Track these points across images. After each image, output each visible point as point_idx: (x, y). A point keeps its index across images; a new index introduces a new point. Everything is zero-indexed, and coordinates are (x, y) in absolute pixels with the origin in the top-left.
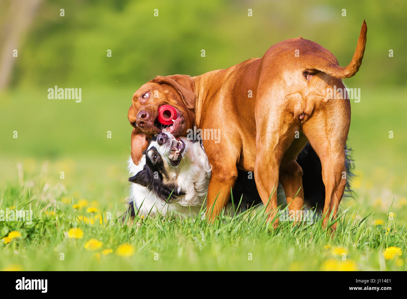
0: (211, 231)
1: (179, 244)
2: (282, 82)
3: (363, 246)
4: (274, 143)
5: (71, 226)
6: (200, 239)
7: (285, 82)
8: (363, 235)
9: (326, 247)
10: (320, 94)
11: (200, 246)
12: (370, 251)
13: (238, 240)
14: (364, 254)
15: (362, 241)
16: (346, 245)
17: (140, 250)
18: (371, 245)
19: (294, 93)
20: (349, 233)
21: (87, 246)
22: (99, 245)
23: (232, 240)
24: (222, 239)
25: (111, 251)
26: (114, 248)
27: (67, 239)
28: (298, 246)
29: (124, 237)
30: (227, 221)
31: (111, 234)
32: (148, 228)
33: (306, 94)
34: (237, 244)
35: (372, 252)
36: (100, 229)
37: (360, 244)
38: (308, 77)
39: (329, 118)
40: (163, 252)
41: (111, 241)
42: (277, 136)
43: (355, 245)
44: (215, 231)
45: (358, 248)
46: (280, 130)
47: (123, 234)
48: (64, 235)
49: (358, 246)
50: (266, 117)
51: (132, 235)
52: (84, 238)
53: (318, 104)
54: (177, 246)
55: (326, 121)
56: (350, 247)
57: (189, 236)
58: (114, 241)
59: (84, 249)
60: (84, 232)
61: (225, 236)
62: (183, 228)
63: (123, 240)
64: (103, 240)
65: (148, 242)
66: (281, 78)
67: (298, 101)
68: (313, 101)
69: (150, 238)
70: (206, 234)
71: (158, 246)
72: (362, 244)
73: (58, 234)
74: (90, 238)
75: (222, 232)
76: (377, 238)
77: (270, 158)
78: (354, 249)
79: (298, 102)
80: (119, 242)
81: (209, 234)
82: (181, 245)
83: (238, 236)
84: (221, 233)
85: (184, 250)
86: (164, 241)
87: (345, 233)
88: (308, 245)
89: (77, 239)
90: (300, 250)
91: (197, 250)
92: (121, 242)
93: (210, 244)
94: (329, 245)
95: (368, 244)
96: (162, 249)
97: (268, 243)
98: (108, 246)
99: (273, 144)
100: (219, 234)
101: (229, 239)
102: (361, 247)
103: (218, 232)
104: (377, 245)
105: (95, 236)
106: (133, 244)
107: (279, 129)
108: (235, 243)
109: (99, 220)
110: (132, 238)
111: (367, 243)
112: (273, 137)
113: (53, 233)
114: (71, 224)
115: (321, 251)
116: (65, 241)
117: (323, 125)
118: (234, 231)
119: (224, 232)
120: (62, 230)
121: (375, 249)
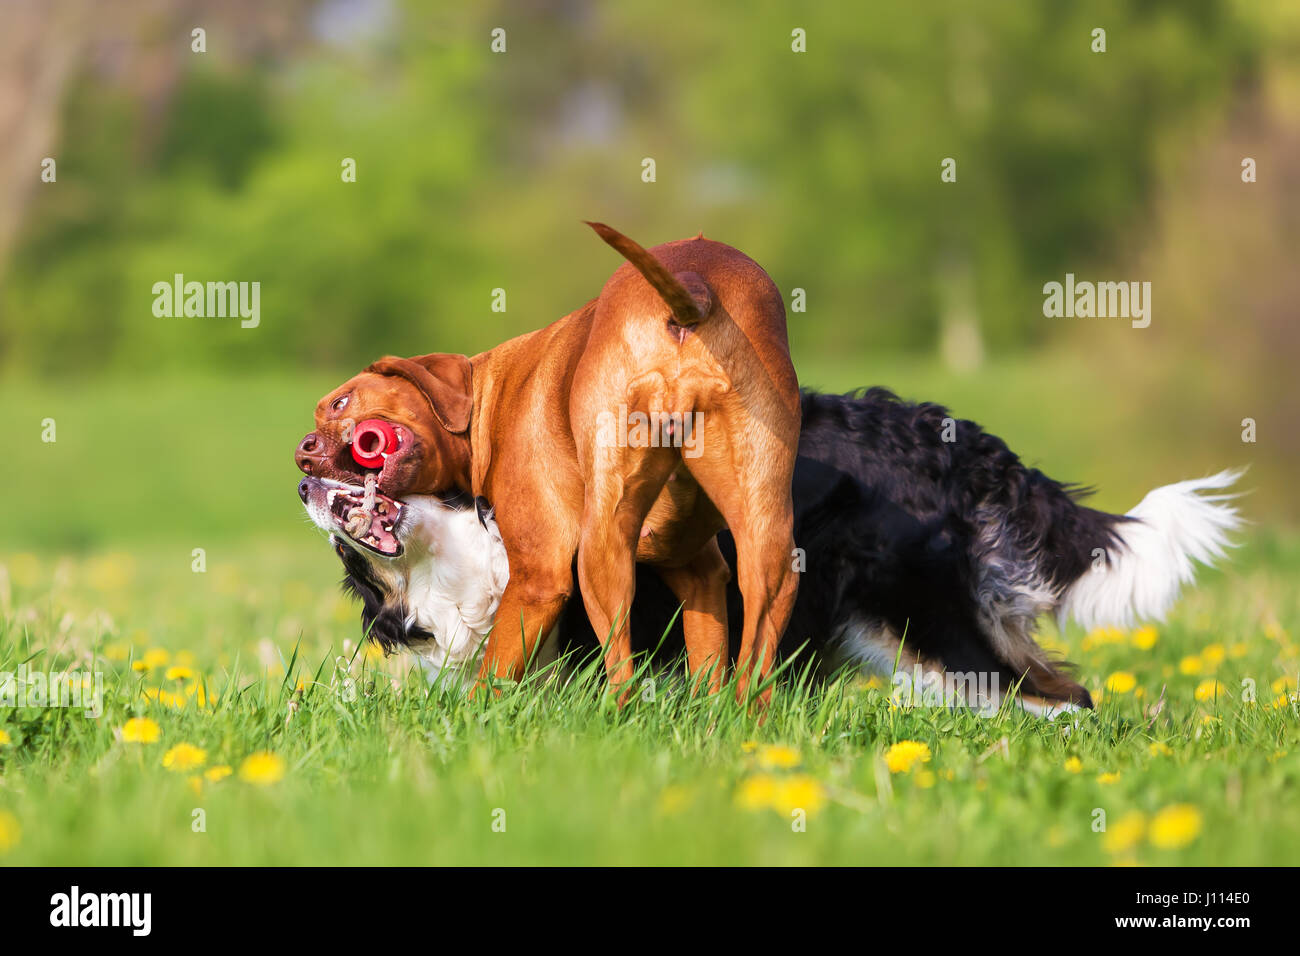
0: (468, 717)
1: (390, 750)
2: (621, 349)
3: (835, 741)
4: (613, 496)
5: (131, 715)
6: (443, 735)
7: (627, 348)
8: (834, 714)
9: (746, 747)
10: (711, 374)
11: (443, 754)
12: (853, 752)
13: (533, 736)
14: (839, 761)
15: (834, 730)
16: (794, 741)
17: (297, 766)
18: (855, 738)
19: (648, 373)
20: (802, 711)
21: (169, 760)
22: (198, 756)
23: (519, 735)
24: (495, 734)
25: (227, 771)
26: (235, 763)
27: (122, 746)
28: (679, 747)
29: (259, 736)
30: (505, 690)
31: (228, 729)
32: (315, 713)
33: (675, 372)
34: (531, 747)
35: (859, 754)
36: (200, 719)
37: (827, 737)
38: (682, 334)
39: (734, 433)
40: (355, 769)
41: (227, 746)
42: (619, 480)
43: (815, 741)
44: (476, 715)
45: (825, 746)
46: (624, 466)
47: (255, 730)
48: (112, 737)
49: (823, 741)
50: (591, 435)
51: (278, 732)
52: (162, 742)
53: (705, 396)
54: (387, 755)
55: (729, 438)
56: (805, 745)
57: (416, 729)
58: (233, 747)
59: (162, 768)
60: (161, 726)
61: (502, 728)
62: (399, 711)
63: (255, 745)
64: (206, 746)
65: (316, 746)
66: (619, 339)
67: (655, 390)
68: (692, 389)
69: (320, 737)
70: (457, 723)
71: (341, 756)
72: (834, 736)
73: (99, 734)
74: (176, 741)
75: (494, 718)
76: (869, 721)
77: (609, 535)
78: (814, 749)
79: (656, 395)
80: (246, 750)
81: (463, 725)
82: (396, 753)
83: (533, 727)
84: (491, 722)
85: (404, 764)
86: (353, 744)
87: (791, 711)
88: (703, 745)
89: (144, 745)
90: (685, 755)
91: (434, 761)
92: (251, 748)
93: (466, 747)
94: (754, 742)
95: (849, 737)
96: (351, 763)
97: (607, 740)
98: (221, 758)
99: (611, 499)
100: (487, 723)
101: (513, 734)
102: (831, 745)
103: (483, 717)
104: (870, 737)
105: (188, 736)
106: (281, 753)
107: (620, 463)
108: (526, 742)
109: (196, 695)
110: (278, 739)
111: (844, 734)
112: (610, 483)
113: (85, 733)
114: (130, 708)
115: (735, 758)
116: (115, 749)
117: (724, 448)
118: (524, 715)
119: (500, 716)
120: (108, 724)
121: (864, 748)
